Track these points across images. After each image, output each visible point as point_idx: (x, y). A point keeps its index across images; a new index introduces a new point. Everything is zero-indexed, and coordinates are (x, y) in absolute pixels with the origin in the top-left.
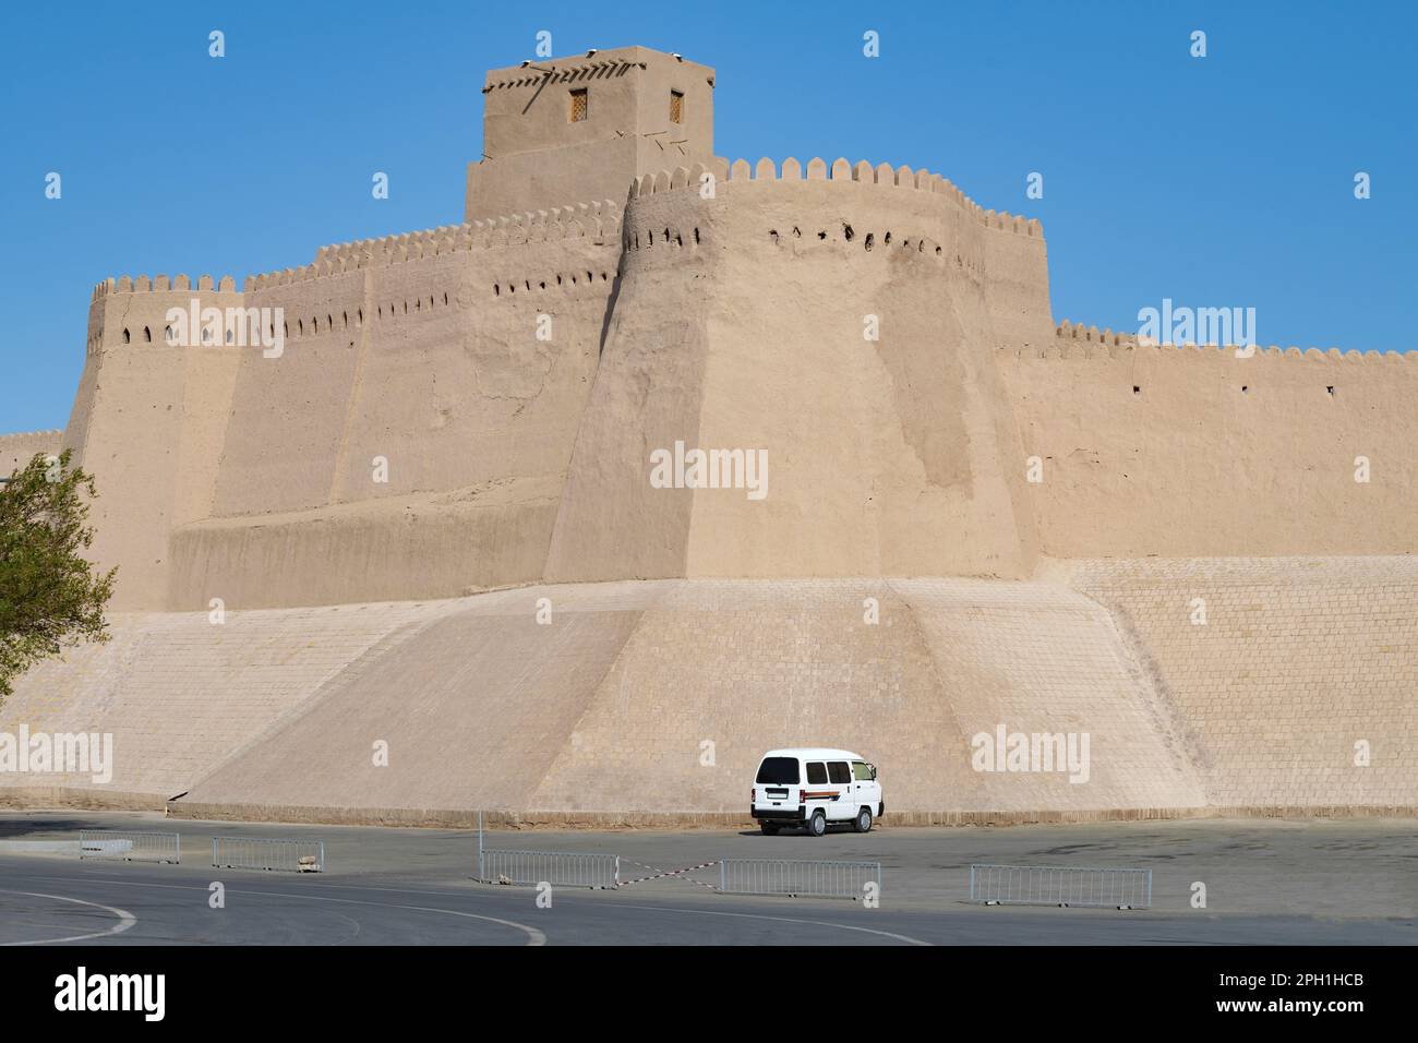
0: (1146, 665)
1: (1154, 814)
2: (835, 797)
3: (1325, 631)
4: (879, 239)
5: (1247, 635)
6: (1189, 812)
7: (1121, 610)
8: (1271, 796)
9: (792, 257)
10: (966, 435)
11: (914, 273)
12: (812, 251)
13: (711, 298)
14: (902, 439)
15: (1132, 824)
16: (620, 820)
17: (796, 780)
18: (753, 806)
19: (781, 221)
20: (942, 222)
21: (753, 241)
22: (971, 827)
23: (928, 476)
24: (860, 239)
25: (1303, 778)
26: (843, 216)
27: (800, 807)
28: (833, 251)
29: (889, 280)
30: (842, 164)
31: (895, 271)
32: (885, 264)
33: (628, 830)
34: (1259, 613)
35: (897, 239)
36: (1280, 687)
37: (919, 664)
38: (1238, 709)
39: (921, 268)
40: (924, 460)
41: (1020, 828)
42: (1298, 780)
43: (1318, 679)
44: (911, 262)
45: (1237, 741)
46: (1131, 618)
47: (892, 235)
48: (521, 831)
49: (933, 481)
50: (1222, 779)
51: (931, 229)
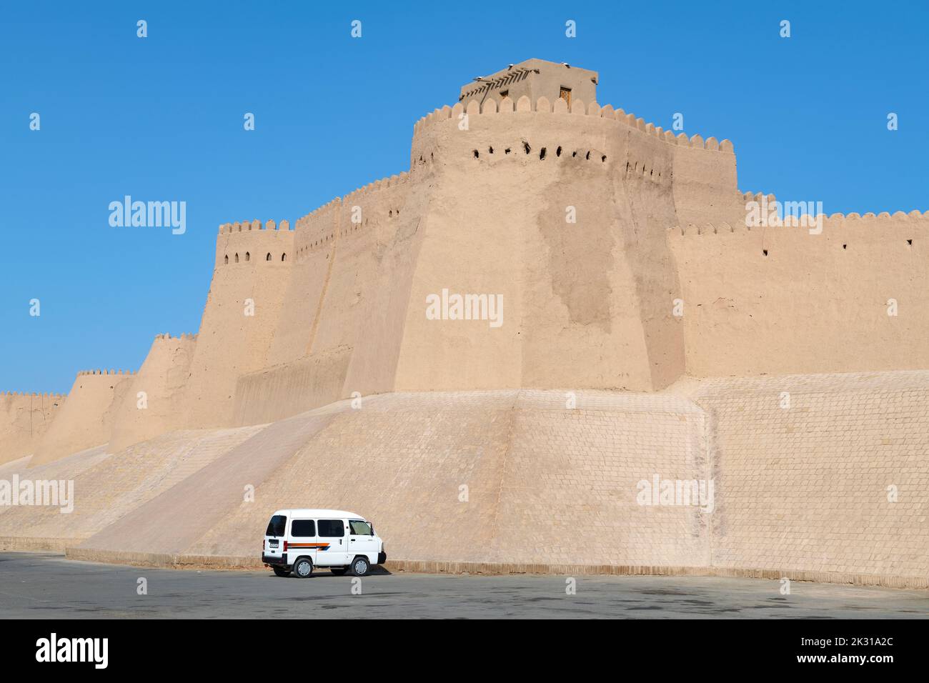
0: (713, 455)
1: (645, 571)
2: (324, 547)
3: (846, 428)
4: (551, 152)
5: (790, 431)
6: (683, 571)
7: (715, 413)
8: (756, 561)
9: (487, 167)
10: (608, 287)
11: (581, 174)
12: (500, 162)
13: (434, 199)
14: (551, 289)
15: (622, 578)
16: (237, 562)
17: (282, 534)
18: (263, 553)
19: (481, 143)
20: (607, 138)
21: (463, 159)
22: (466, 574)
23: (571, 316)
24: (536, 152)
25: (786, 546)
26: (523, 136)
27: (283, 554)
28: (514, 161)
29: (558, 180)
30: (524, 100)
31: (564, 173)
32: (556, 169)
33: (242, 570)
34: (805, 414)
35: (567, 151)
36: (797, 472)
37: (497, 449)
38: (761, 489)
39: (588, 172)
40: (569, 306)
41: (507, 576)
42: (782, 548)
43: (827, 466)
44: (578, 167)
45: (750, 515)
46: (718, 419)
47: (562, 148)
48: (177, 570)
49: (576, 319)
50: (728, 545)
51: (598, 143)
